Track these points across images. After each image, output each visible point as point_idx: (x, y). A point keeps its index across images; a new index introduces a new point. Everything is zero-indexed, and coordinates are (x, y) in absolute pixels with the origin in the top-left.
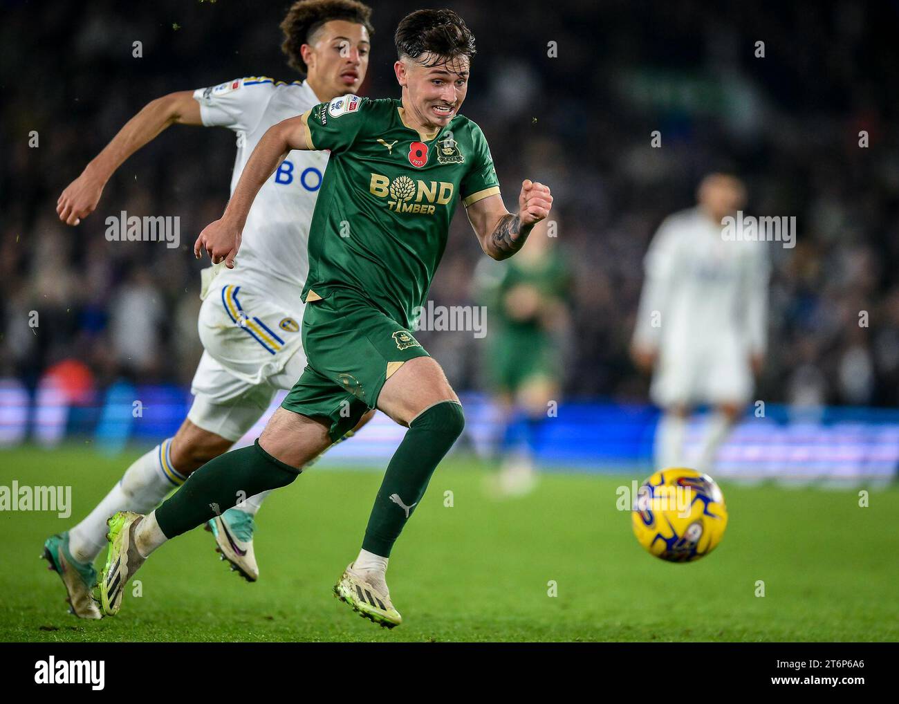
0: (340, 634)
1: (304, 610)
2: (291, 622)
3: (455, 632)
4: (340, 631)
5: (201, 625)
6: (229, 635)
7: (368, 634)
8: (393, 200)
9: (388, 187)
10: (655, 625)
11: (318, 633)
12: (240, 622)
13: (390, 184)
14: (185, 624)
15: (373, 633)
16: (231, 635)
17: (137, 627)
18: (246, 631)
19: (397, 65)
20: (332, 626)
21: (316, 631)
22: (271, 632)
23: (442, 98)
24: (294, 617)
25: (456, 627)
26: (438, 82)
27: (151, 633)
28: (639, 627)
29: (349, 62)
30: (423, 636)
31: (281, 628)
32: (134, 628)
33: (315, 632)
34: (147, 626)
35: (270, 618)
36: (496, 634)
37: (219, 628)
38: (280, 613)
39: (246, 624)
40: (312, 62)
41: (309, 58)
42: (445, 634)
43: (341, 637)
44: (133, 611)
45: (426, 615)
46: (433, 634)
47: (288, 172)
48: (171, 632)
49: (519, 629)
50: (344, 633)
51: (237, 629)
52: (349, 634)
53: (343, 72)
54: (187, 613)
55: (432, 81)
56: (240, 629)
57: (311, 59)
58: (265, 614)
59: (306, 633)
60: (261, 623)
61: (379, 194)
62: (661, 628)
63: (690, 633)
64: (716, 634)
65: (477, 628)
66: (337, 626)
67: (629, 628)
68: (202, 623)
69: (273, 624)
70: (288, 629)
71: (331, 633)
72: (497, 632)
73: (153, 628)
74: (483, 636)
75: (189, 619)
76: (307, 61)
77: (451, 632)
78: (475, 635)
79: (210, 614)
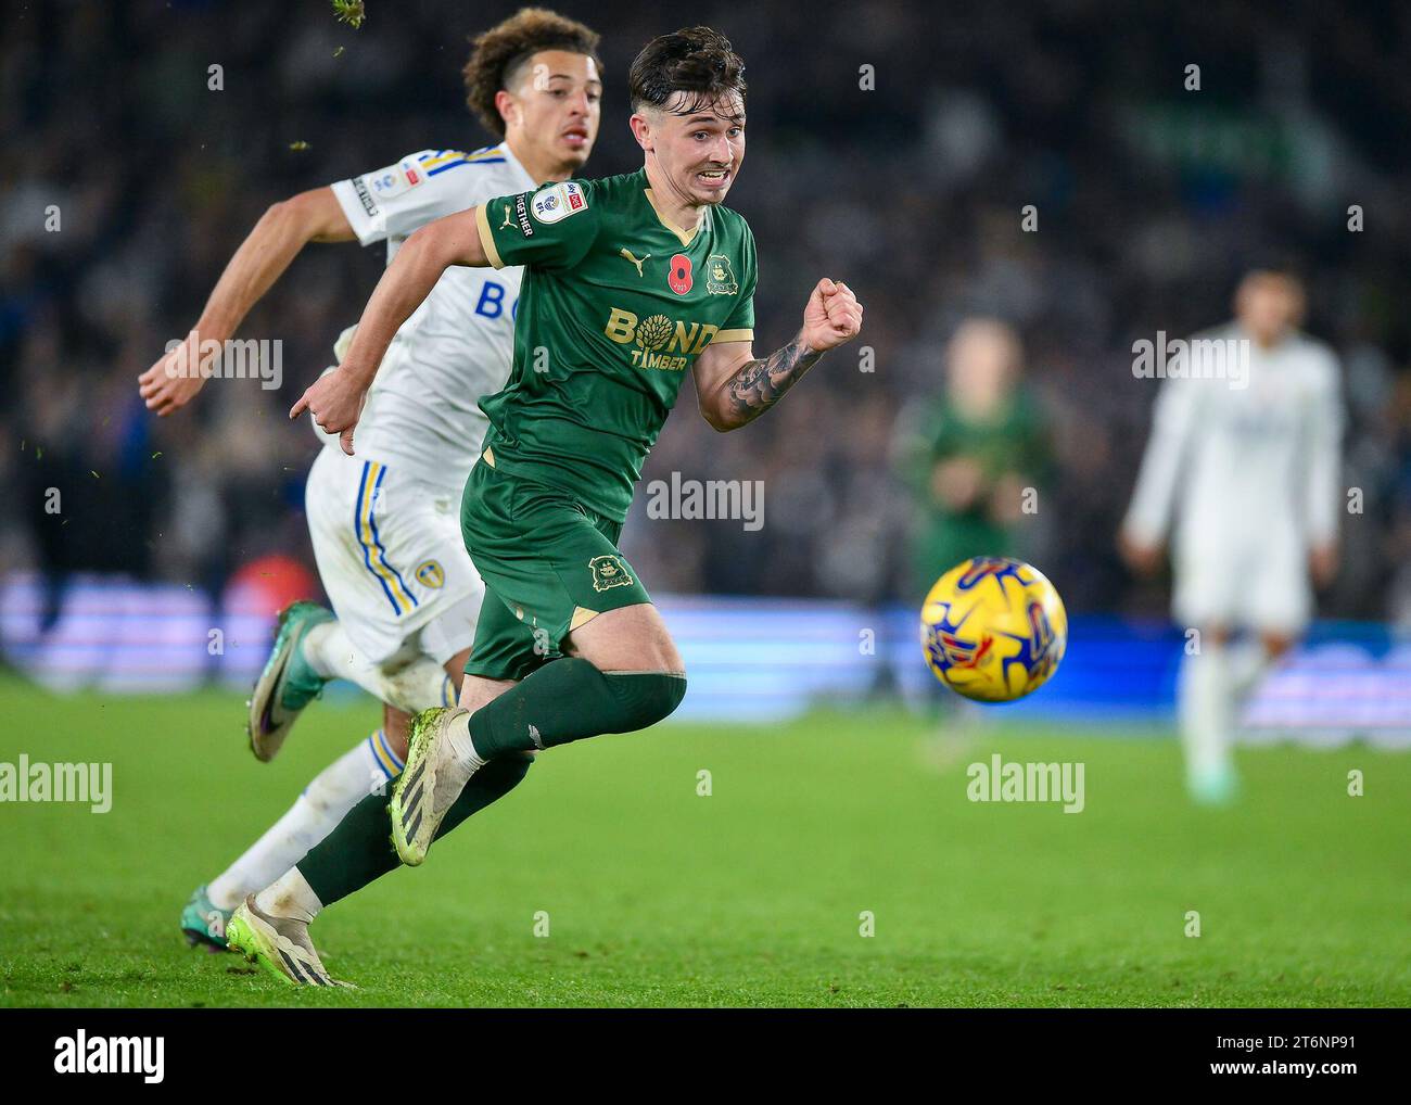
0: (692, 980)
1: (635, 943)
2: (617, 960)
3: (869, 976)
4: (691, 974)
5: (478, 966)
6: (519, 981)
7: (735, 980)
8: (639, 349)
9: (635, 330)
10: (1181, 964)
11: (657, 977)
12: (537, 961)
13: (638, 326)
14: (452, 963)
15: (742, 977)
16: (523, 980)
17: (378, 968)
18: (547, 975)
19: (635, 120)
20: (680, 967)
21: (655, 974)
22: (584, 976)
23: (711, 159)
24: (619, 952)
25: (871, 969)
26: (701, 136)
27: (398, 977)
28: (1154, 968)
29: (574, 113)
30: (820, 982)
31: (600, 969)
32: (373, 970)
33: (652, 976)
34: (394, 968)
35: (583, 955)
36: (933, 978)
37: (504, 969)
38: (599, 947)
39: (545, 965)
40: (515, 118)
41: (509, 111)
42: (854, 980)
43: (693, 983)
44: (371, 944)
45: (824, 950)
46: (836, 979)
47: (497, 301)
48: (430, 976)
49: (968, 972)
50: (698, 978)
51: (532, 972)
52: (706, 979)
53: (566, 131)
54: (456, 947)
55: (693, 134)
56: (536, 972)
57: (513, 112)
58: (576, 948)
59: (639, 977)
60: (569, 962)
61: (620, 339)
62: (1188, 969)
63: (1232, 977)
64: (1274, 979)
65: (904, 970)
66: (687, 967)
67: (1138, 969)
68: (478, 962)
69: (587, 963)
70: (610, 971)
71: (677, 977)
72: (935, 976)
73: (402, 970)
74: (913, 981)
75: (458, 957)
76: (506, 117)
77: (864, 977)
78: (901, 980)
79: (490, 949)
